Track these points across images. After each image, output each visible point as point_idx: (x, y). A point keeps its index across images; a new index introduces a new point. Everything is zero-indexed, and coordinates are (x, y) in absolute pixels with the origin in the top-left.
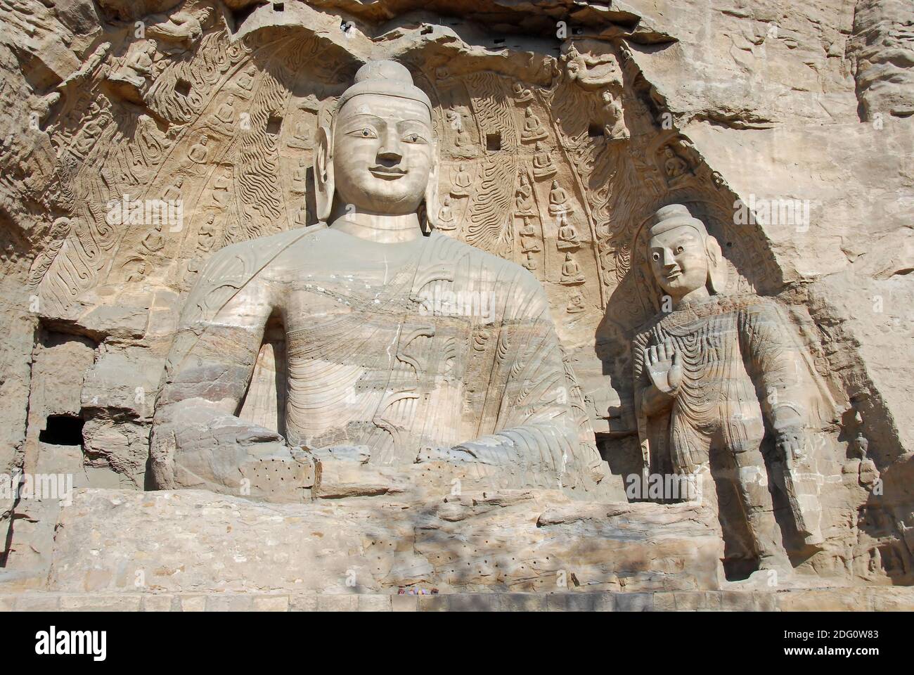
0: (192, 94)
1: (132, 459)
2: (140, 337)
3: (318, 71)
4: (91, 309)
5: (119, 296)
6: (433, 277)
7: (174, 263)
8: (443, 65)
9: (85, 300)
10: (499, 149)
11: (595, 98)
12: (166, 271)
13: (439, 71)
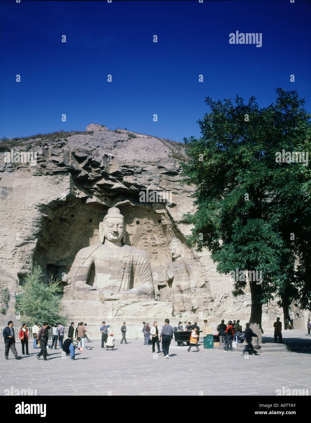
0: (74, 217)
1: (66, 291)
2: (66, 267)
3: (100, 209)
4: (56, 261)
5: (61, 258)
6: (125, 256)
7: (71, 250)
8: (127, 207)
9: (55, 259)
10: (139, 224)
11: (159, 215)
12: (69, 252)
13: (126, 208)
